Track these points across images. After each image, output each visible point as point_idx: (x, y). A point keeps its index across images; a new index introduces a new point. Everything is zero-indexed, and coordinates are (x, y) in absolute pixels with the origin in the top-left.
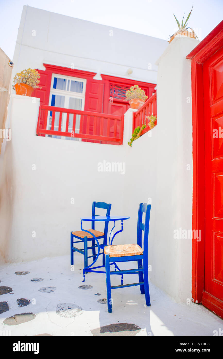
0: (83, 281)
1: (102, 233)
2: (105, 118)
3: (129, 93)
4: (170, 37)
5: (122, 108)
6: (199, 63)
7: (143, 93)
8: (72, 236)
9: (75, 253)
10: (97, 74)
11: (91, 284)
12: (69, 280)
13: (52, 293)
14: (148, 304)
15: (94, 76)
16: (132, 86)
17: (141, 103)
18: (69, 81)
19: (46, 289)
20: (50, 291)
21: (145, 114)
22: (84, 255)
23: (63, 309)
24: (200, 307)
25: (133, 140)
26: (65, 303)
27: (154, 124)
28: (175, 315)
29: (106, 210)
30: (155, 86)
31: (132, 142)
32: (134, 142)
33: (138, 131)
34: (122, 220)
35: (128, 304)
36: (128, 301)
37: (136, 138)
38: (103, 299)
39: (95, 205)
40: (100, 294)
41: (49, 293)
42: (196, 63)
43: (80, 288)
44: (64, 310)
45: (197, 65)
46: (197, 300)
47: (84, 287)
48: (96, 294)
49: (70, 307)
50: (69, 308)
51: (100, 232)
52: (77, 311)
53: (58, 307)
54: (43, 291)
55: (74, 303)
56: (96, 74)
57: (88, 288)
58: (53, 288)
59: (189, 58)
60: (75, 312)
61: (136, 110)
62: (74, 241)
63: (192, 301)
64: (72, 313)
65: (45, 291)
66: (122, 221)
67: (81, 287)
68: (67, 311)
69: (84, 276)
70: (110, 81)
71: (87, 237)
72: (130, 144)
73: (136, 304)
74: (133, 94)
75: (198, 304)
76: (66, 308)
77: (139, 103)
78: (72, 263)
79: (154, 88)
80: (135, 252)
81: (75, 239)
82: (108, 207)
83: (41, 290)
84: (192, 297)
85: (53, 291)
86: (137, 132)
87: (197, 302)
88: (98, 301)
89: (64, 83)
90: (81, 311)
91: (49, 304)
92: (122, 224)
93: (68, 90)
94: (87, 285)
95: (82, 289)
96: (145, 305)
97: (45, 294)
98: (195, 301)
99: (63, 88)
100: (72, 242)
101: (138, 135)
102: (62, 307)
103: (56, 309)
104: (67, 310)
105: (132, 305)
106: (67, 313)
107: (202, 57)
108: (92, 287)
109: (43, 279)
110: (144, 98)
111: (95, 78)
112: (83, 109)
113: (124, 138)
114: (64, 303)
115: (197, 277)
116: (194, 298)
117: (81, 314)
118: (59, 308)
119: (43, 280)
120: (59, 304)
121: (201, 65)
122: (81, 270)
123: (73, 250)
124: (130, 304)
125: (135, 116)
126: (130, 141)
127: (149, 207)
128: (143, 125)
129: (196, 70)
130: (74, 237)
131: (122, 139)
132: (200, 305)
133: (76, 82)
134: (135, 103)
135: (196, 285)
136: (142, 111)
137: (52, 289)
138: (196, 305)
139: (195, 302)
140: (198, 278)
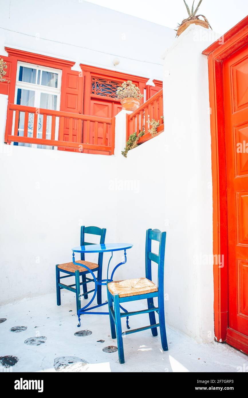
0: (79, 326)
1: (96, 264)
2: (91, 121)
3: (121, 91)
4: (179, 25)
5: (107, 107)
6: (218, 61)
7: (138, 91)
8: (58, 270)
9: (63, 291)
10: (76, 63)
11: (90, 329)
12: (60, 325)
13: (42, 344)
14: (165, 347)
15: (72, 66)
16: (125, 82)
17: (136, 103)
18: (39, 71)
19: (33, 340)
20: (40, 342)
21: (143, 118)
22: (76, 293)
23: (63, 365)
24: (224, 346)
25: (128, 149)
26: (64, 356)
27: (156, 130)
28: (199, 359)
29: (99, 237)
30: (147, 81)
31: (126, 152)
32: (129, 151)
33: (134, 138)
34: (125, 249)
35: (140, 351)
36: (140, 347)
37: (132, 147)
38: (109, 347)
39: (85, 230)
40: (104, 341)
41: (39, 345)
42: (214, 60)
43: (76, 335)
44: (65, 366)
45: (216, 63)
46: (221, 339)
47: (82, 333)
48: (98, 341)
49: (71, 361)
50: (70, 363)
51: (93, 264)
52: (81, 365)
53: (55, 363)
54: (31, 343)
55: (75, 356)
56: (74, 63)
57: (86, 334)
58: (43, 337)
59: (206, 53)
60: (79, 367)
61: (130, 112)
62: (61, 276)
63: (215, 340)
64: (76, 369)
65: (34, 342)
66: (125, 251)
67: (77, 333)
68: (68, 367)
69: (79, 320)
70: (91, 73)
71: (78, 271)
72: (124, 154)
73: (150, 349)
74: (126, 91)
75: (222, 343)
76: (67, 363)
77: (134, 103)
78: (59, 303)
79: (145, 83)
80: (149, 289)
81: (62, 274)
82: (102, 233)
83: (27, 342)
84: (215, 336)
85: (43, 342)
86: (133, 140)
87: (221, 340)
88: (103, 350)
89: (32, 73)
90: (86, 365)
91: (43, 360)
92: (125, 254)
93: (38, 83)
94: (84, 331)
95: (80, 336)
96: (161, 350)
97: (34, 347)
98: (219, 339)
99: (31, 80)
100: (58, 278)
101: (135, 143)
102: (61, 361)
103: (54, 366)
104: (68, 365)
105: (145, 351)
106: (69, 369)
107: (222, 54)
108: (91, 333)
109: (26, 326)
110: (139, 97)
111: (73, 68)
112: (58, 109)
113: (116, 146)
114: (62, 356)
115: (220, 313)
116: (218, 336)
117: (87, 369)
118: (58, 364)
119: (26, 328)
120: (56, 359)
121: (220, 63)
122: (71, 311)
123: (59, 287)
124: (143, 350)
125: (130, 119)
126: (125, 151)
127: (164, 234)
128: (142, 132)
129: (215, 69)
130: (60, 272)
131: (114, 147)
132: (224, 344)
133: (47, 72)
134: (129, 103)
135: (219, 322)
136: (139, 113)
137: (42, 340)
138: (220, 344)
139: (218, 342)
140: (222, 314)
